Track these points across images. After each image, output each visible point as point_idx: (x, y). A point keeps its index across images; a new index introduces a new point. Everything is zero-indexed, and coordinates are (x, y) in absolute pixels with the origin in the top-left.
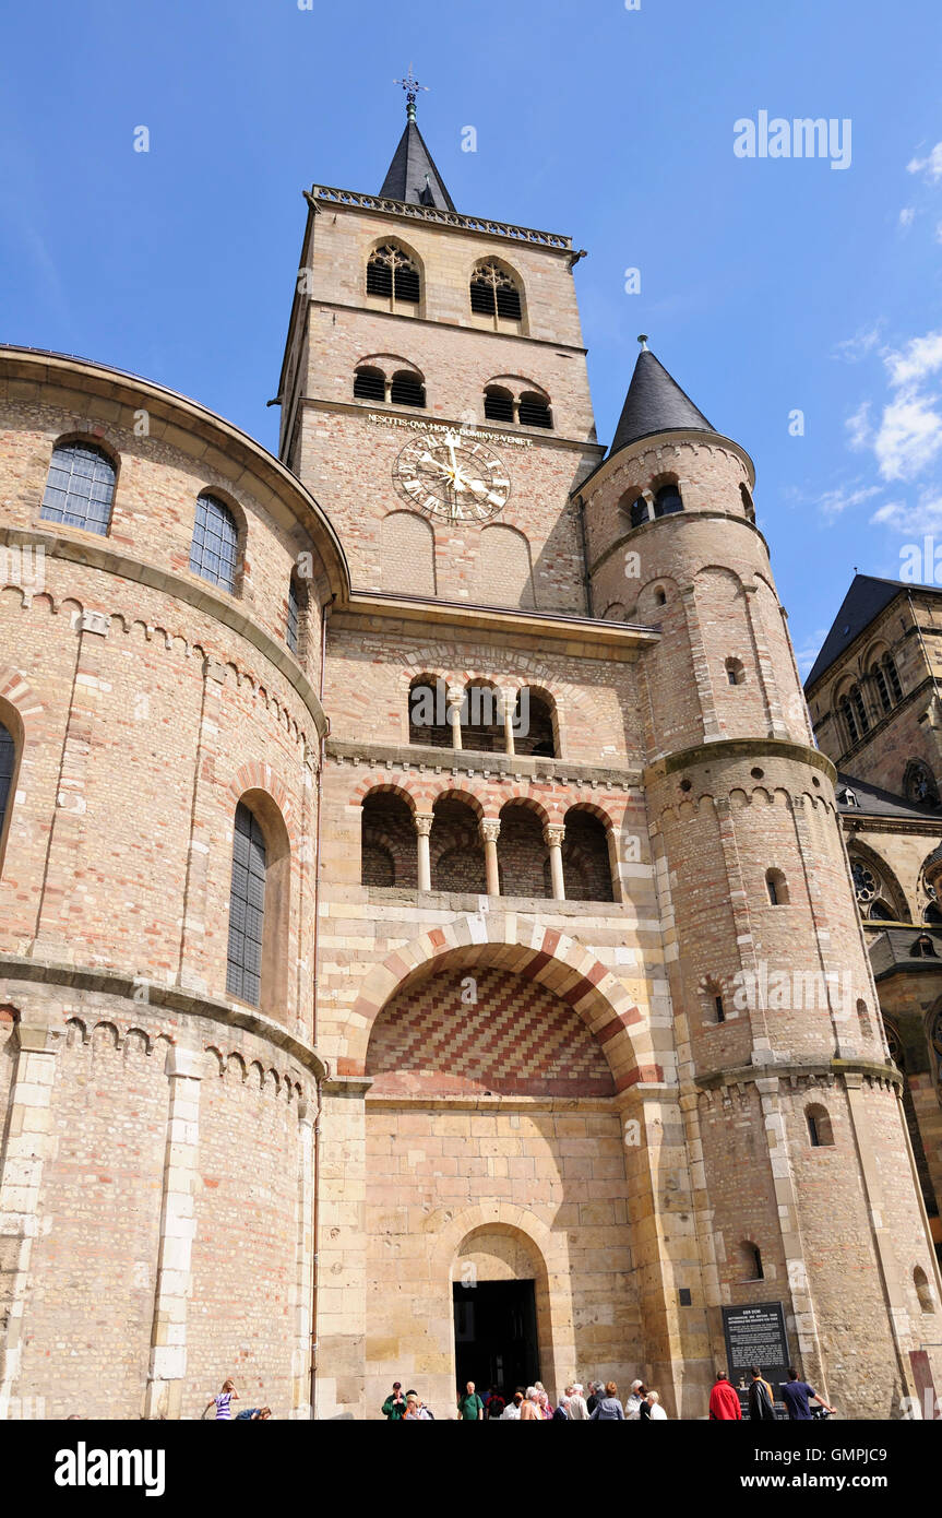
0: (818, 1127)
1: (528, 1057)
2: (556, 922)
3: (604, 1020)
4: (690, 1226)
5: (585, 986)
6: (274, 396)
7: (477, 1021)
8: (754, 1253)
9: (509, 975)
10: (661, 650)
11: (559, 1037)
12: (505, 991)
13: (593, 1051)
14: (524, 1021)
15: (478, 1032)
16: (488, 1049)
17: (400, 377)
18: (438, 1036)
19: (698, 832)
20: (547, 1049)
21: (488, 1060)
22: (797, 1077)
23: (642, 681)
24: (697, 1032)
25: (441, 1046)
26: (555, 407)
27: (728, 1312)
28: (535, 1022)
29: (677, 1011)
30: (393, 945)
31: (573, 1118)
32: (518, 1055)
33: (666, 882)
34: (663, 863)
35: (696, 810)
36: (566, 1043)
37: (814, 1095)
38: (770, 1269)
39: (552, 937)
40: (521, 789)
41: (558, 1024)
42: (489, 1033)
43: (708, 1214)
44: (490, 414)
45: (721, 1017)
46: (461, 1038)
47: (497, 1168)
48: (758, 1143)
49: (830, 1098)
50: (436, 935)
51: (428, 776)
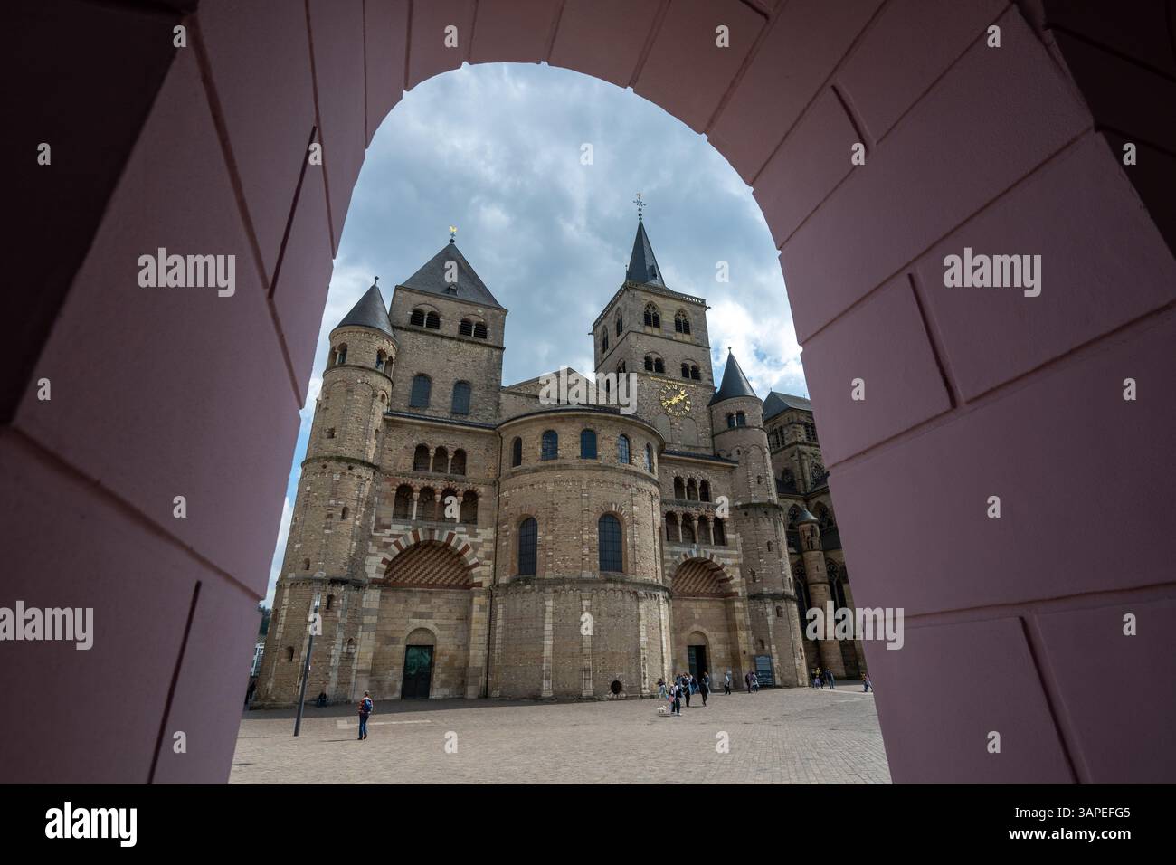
0: (779, 613)
1: (703, 585)
2: (712, 551)
3: (723, 578)
4: (745, 634)
5: (719, 569)
6: (591, 332)
7: (690, 576)
8: (762, 642)
9: (697, 563)
10: (738, 470)
11: (710, 581)
12: (697, 567)
13: (718, 585)
14: (701, 576)
15: (691, 579)
16: (693, 584)
17: (657, 360)
18: (682, 580)
19: (749, 528)
20: (707, 584)
21: (693, 587)
22: (775, 597)
23: (732, 478)
24: (748, 583)
25: (683, 582)
26: (701, 371)
27: (755, 656)
28: (704, 577)
29: (742, 577)
30: (676, 558)
31: (714, 603)
32: (700, 586)
33: (740, 540)
34: (738, 535)
35: (749, 521)
36: (712, 582)
37: (778, 604)
38: (767, 647)
39: (712, 555)
40: (703, 511)
41: (709, 578)
42: (694, 579)
43: (750, 632)
44: (683, 376)
45: (754, 581)
46: (687, 581)
47: (697, 616)
48: (764, 615)
49: (783, 604)
50: (685, 555)
51: (680, 508)
